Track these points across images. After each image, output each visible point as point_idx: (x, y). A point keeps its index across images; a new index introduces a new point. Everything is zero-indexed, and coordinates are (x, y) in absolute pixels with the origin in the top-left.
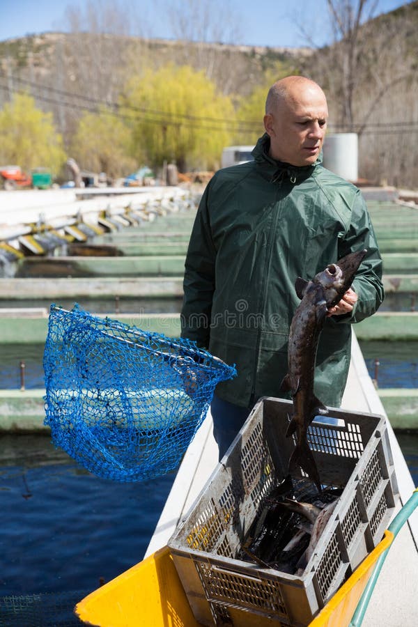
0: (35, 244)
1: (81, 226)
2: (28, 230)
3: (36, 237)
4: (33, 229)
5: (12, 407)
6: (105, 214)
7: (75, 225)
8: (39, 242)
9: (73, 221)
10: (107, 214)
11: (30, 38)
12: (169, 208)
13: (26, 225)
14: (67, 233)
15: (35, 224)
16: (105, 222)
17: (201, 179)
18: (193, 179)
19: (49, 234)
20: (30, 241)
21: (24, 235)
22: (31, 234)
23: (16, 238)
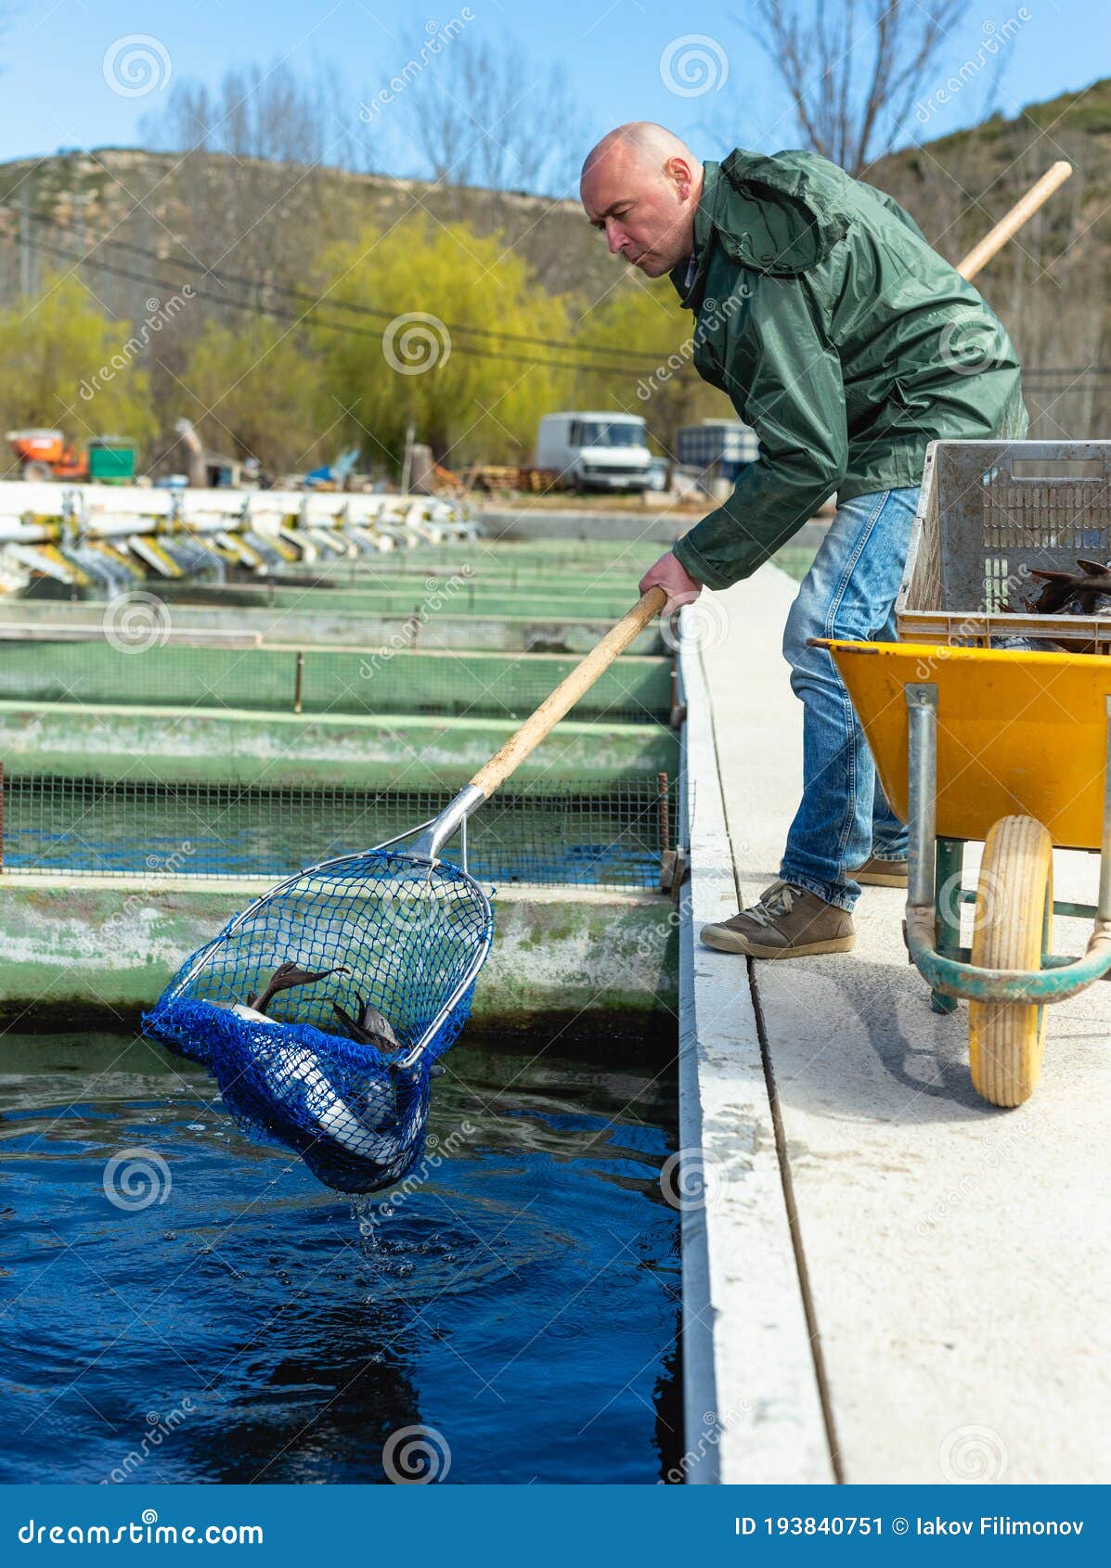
0: (166, 558)
1: (248, 537)
2: (148, 525)
3: (163, 541)
4: (157, 524)
5: (277, 741)
6: (295, 522)
7: (238, 533)
8: (169, 553)
9: (232, 524)
10: (301, 522)
11: (67, 161)
12: (422, 532)
13: (144, 516)
14: (221, 546)
15: (163, 517)
16: (295, 536)
17: (488, 481)
18: (471, 481)
19: (191, 542)
20: (154, 550)
21: (143, 535)
22: (152, 534)
23: (127, 536)
